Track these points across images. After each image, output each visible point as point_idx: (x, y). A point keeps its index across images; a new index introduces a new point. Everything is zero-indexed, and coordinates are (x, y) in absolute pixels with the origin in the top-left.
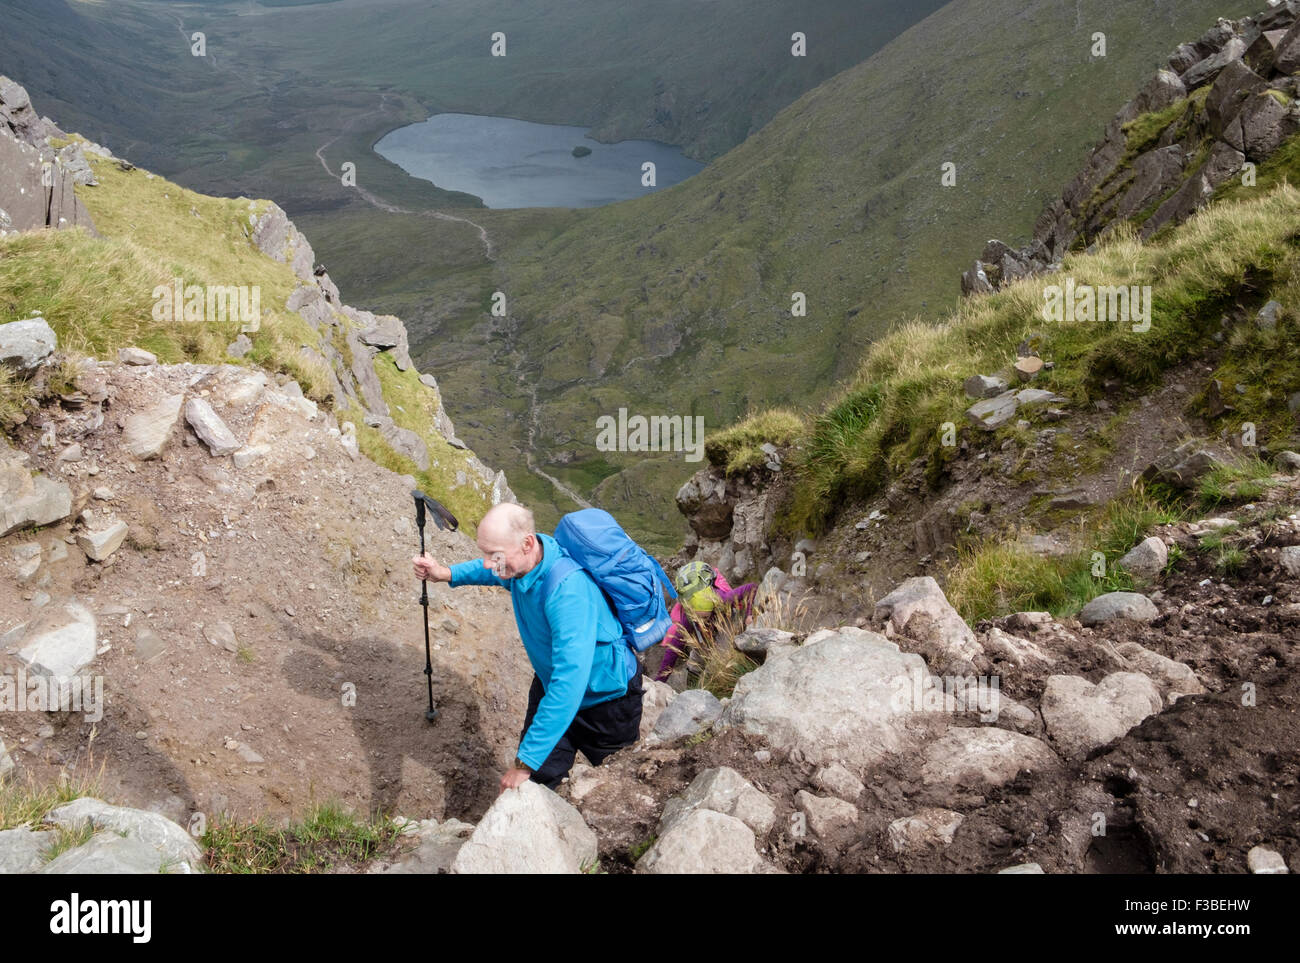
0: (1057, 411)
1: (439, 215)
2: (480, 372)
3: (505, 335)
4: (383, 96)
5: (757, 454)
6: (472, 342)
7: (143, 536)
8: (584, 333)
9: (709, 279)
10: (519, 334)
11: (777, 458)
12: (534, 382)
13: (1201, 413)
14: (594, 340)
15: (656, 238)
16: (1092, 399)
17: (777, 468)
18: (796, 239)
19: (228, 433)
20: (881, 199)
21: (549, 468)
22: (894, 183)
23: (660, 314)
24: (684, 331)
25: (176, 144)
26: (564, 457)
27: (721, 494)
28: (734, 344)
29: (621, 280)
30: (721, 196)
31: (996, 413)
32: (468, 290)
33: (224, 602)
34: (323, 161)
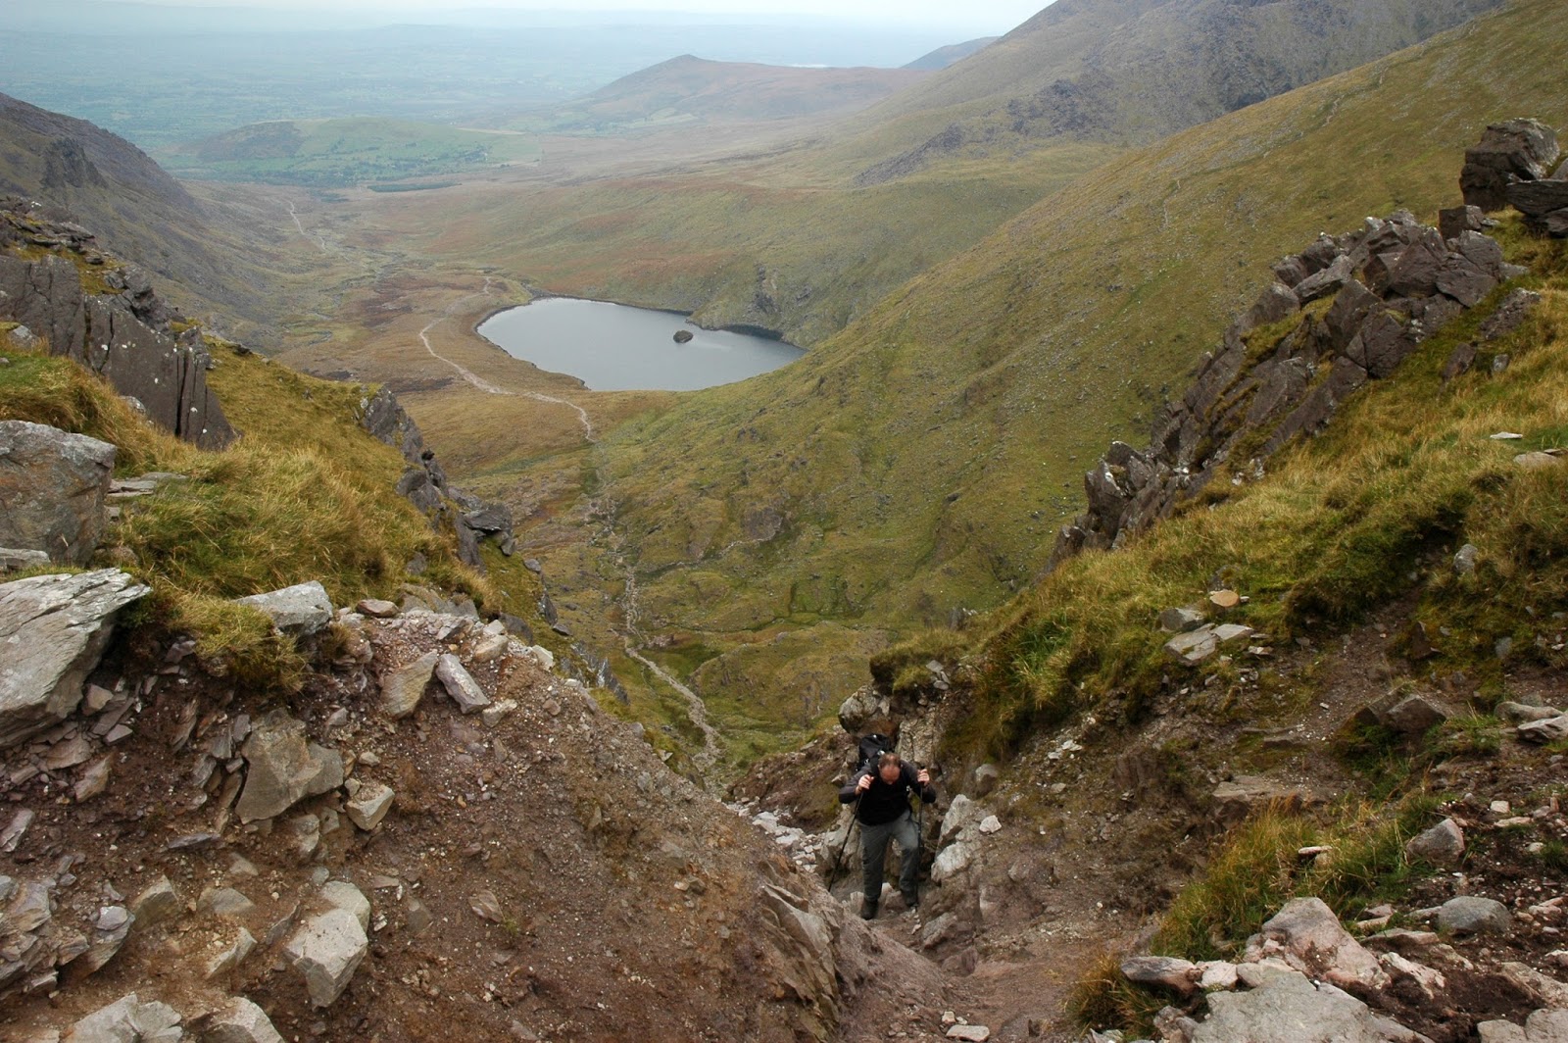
0: (1259, 650)
1: (540, 397)
2: (577, 554)
3: (604, 517)
4: (487, 278)
5: (925, 673)
6: (571, 524)
7: (407, 802)
8: (683, 516)
9: (809, 463)
10: (618, 516)
11: (944, 676)
12: (633, 565)
13: (1406, 653)
14: (694, 523)
15: (756, 422)
16: (1293, 636)
17: (945, 687)
18: (896, 424)
19: (478, 689)
20: (980, 386)
21: (646, 652)
22: (992, 371)
23: (760, 498)
24: (784, 515)
25: (282, 324)
26: (662, 641)
27: (886, 710)
28: (834, 529)
29: (721, 463)
30: (822, 381)
31: (1196, 648)
32: (567, 472)
33: (484, 869)
34: (426, 341)
